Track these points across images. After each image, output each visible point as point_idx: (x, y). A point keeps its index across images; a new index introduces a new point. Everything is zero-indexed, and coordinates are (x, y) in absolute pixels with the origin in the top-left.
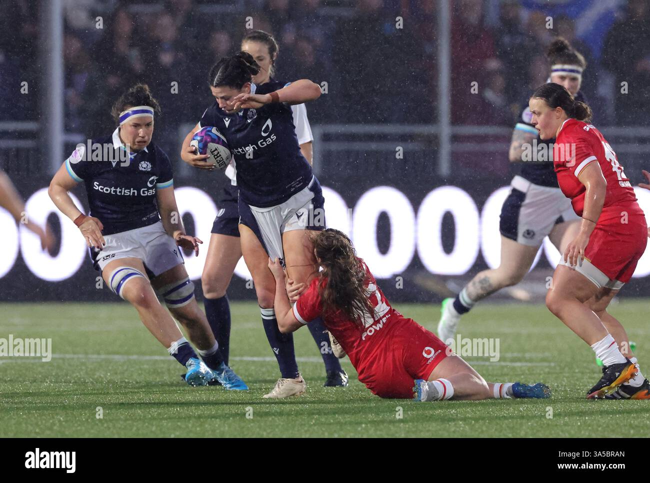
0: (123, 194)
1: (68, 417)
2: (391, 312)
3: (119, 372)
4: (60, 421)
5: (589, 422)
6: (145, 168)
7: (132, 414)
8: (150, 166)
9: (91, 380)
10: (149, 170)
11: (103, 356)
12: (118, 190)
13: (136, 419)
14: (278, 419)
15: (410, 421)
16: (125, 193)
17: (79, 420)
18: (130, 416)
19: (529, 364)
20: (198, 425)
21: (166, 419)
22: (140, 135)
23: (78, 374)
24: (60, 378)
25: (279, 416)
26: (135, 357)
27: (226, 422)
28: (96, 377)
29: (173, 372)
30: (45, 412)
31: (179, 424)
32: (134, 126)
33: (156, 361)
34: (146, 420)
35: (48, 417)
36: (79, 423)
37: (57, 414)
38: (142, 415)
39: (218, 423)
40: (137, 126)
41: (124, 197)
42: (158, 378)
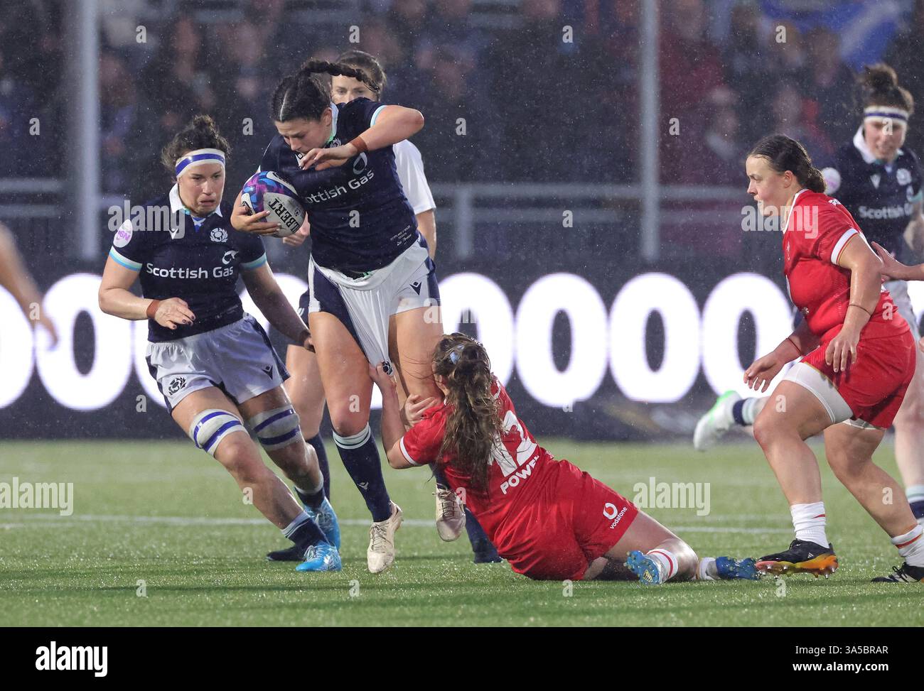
0: (187, 277)
1: (104, 606)
2: (540, 452)
3: (178, 541)
4: (92, 612)
5: (858, 614)
6: (219, 238)
7: (197, 602)
8: (226, 235)
9: (138, 552)
10: (225, 241)
11: (156, 519)
12: (180, 271)
13: (203, 609)
14: (409, 610)
15: (600, 613)
16: (190, 275)
17: (120, 611)
18: (194, 605)
19: (772, 531)
20: (292, 617)
21: (246, 609)
22: (204, 191)
23: (118, 544)
24: (94, 550)
25: (410, 605)
26: (202, 520)
27: (334, 614)
28: (145, 548)
29: (256, 542)
30: (72, 599)
31: (265, 616)
32: (194, 178)
33: (231, 527)
34: (217, 611)
35: (76, 606)
36: (120, 615)
37: (89, 602)
38: (212, 603)
39: (322, 615)
40: (198, 178)
41: (190, 281)
42: (235, 550)
